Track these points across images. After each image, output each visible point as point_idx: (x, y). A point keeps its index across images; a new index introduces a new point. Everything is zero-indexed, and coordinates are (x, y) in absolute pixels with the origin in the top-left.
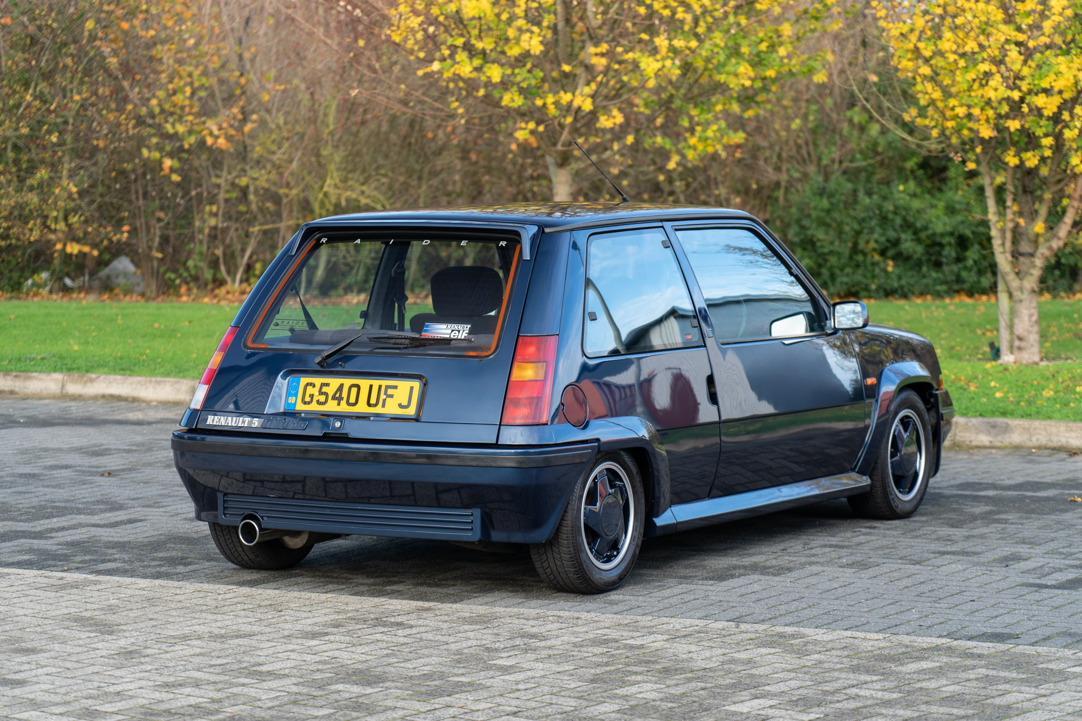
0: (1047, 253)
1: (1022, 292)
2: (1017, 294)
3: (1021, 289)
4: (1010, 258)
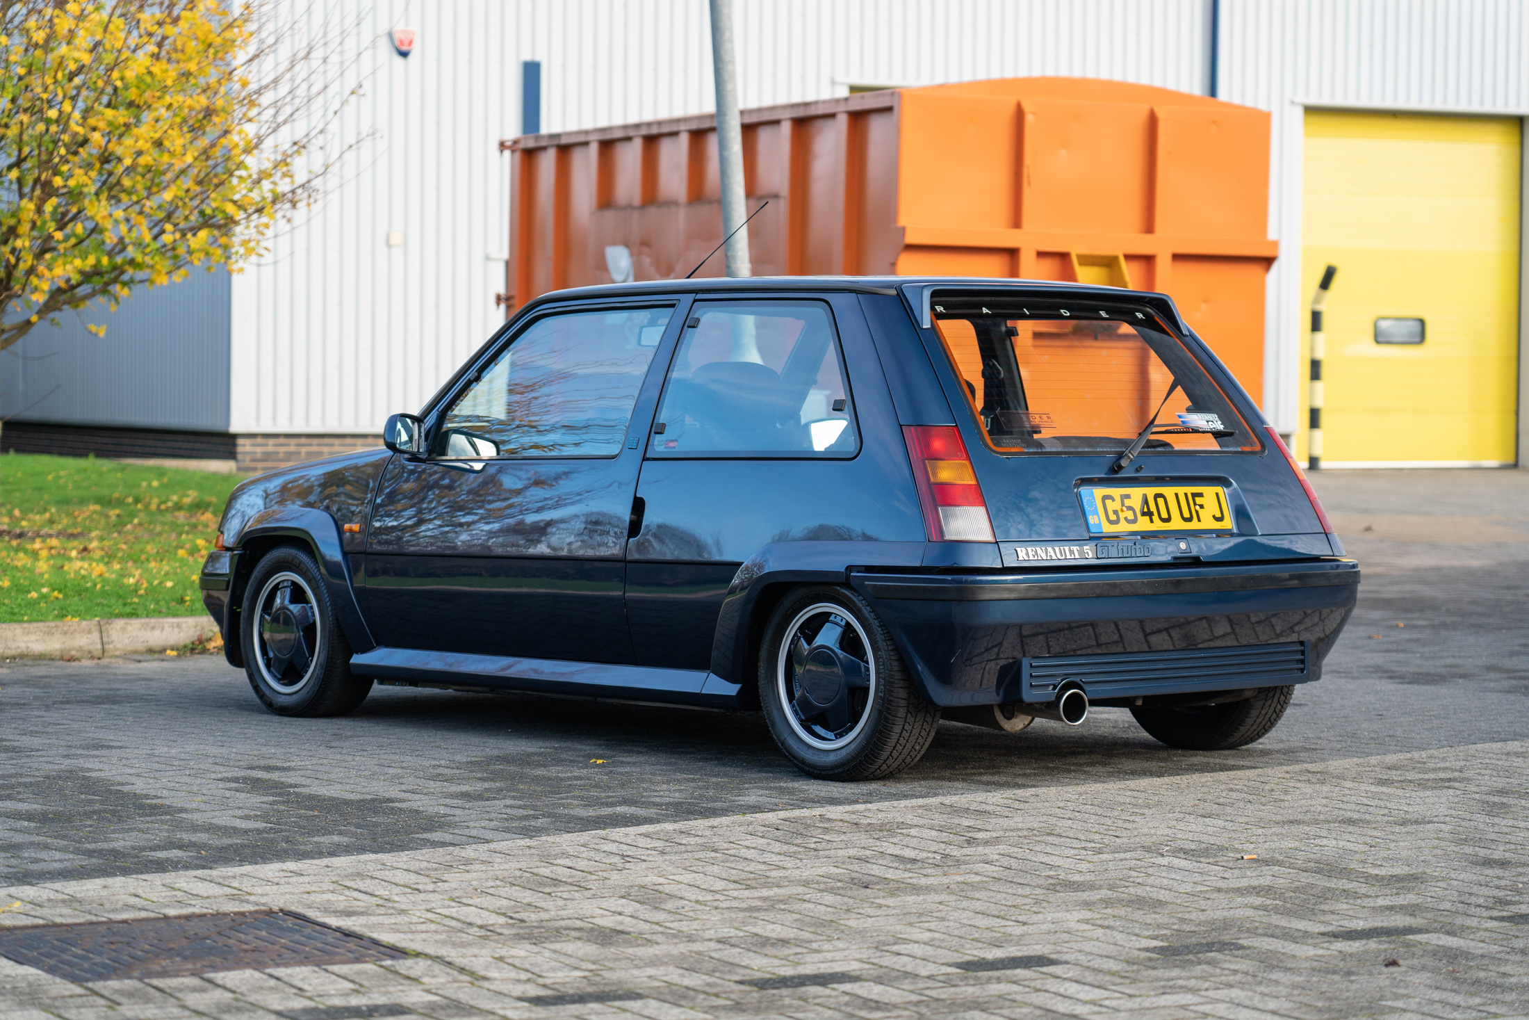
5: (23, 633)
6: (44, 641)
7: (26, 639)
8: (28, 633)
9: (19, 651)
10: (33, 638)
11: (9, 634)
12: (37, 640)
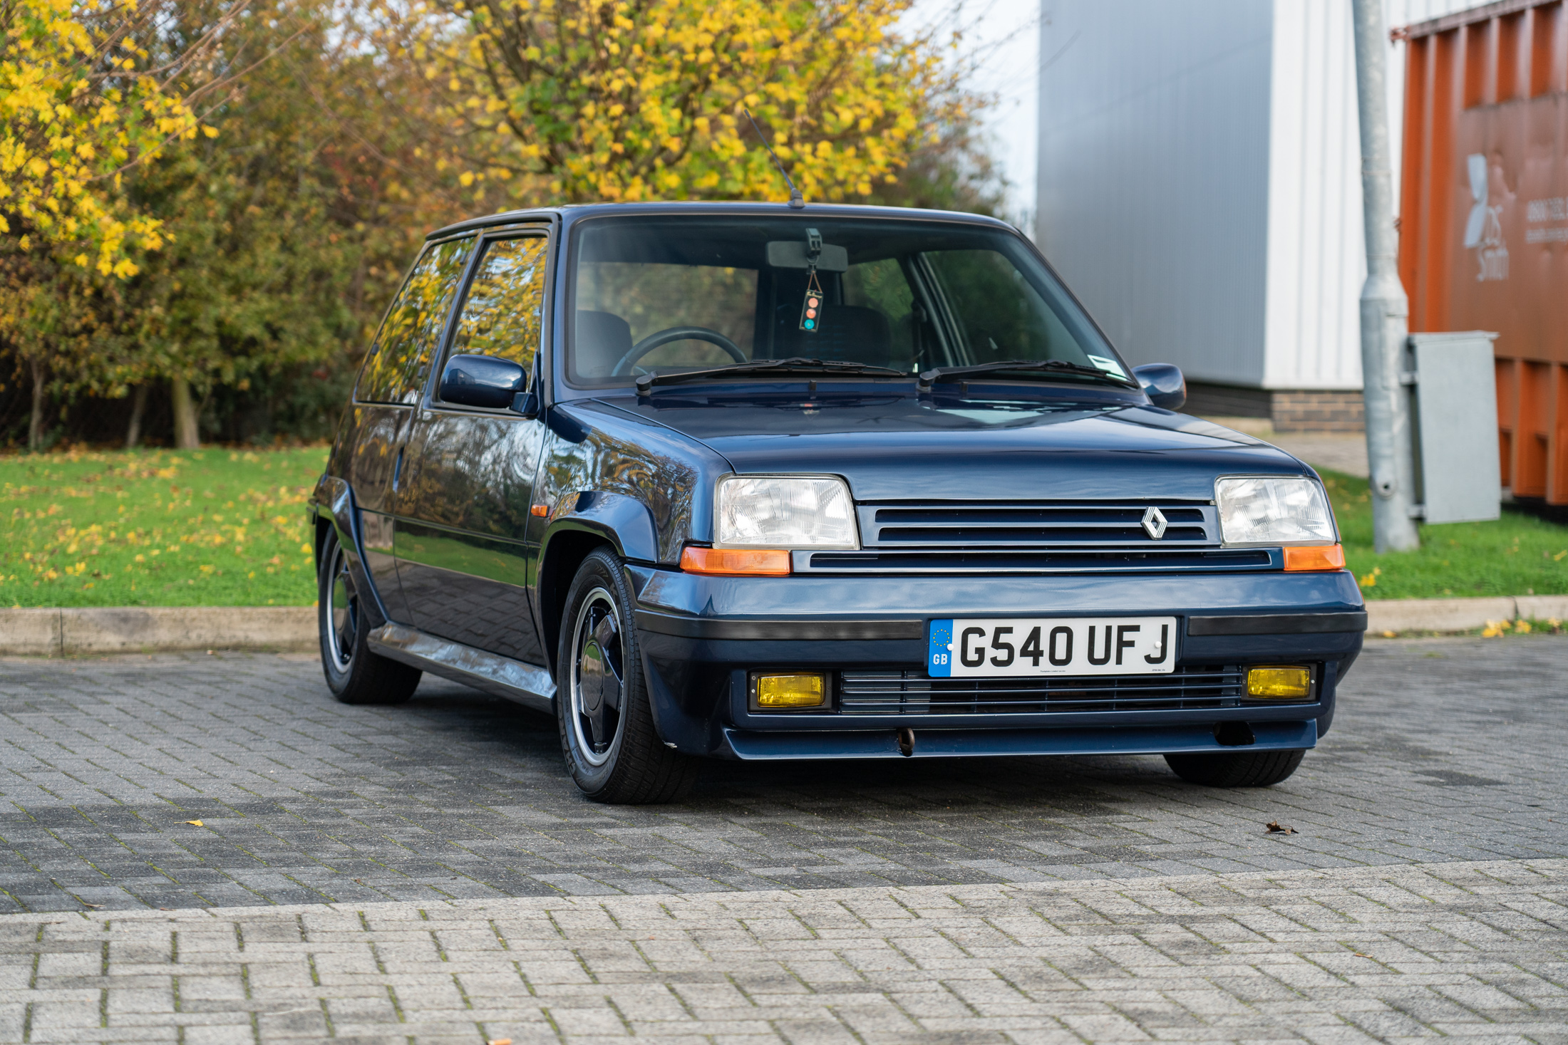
5: (243, 620)
6: (270, 630)
7: (245, 626)
8: (250, 619)
9: (234, 641)
10: (255, 625)
11: (224, 621)
12: (260, 629)
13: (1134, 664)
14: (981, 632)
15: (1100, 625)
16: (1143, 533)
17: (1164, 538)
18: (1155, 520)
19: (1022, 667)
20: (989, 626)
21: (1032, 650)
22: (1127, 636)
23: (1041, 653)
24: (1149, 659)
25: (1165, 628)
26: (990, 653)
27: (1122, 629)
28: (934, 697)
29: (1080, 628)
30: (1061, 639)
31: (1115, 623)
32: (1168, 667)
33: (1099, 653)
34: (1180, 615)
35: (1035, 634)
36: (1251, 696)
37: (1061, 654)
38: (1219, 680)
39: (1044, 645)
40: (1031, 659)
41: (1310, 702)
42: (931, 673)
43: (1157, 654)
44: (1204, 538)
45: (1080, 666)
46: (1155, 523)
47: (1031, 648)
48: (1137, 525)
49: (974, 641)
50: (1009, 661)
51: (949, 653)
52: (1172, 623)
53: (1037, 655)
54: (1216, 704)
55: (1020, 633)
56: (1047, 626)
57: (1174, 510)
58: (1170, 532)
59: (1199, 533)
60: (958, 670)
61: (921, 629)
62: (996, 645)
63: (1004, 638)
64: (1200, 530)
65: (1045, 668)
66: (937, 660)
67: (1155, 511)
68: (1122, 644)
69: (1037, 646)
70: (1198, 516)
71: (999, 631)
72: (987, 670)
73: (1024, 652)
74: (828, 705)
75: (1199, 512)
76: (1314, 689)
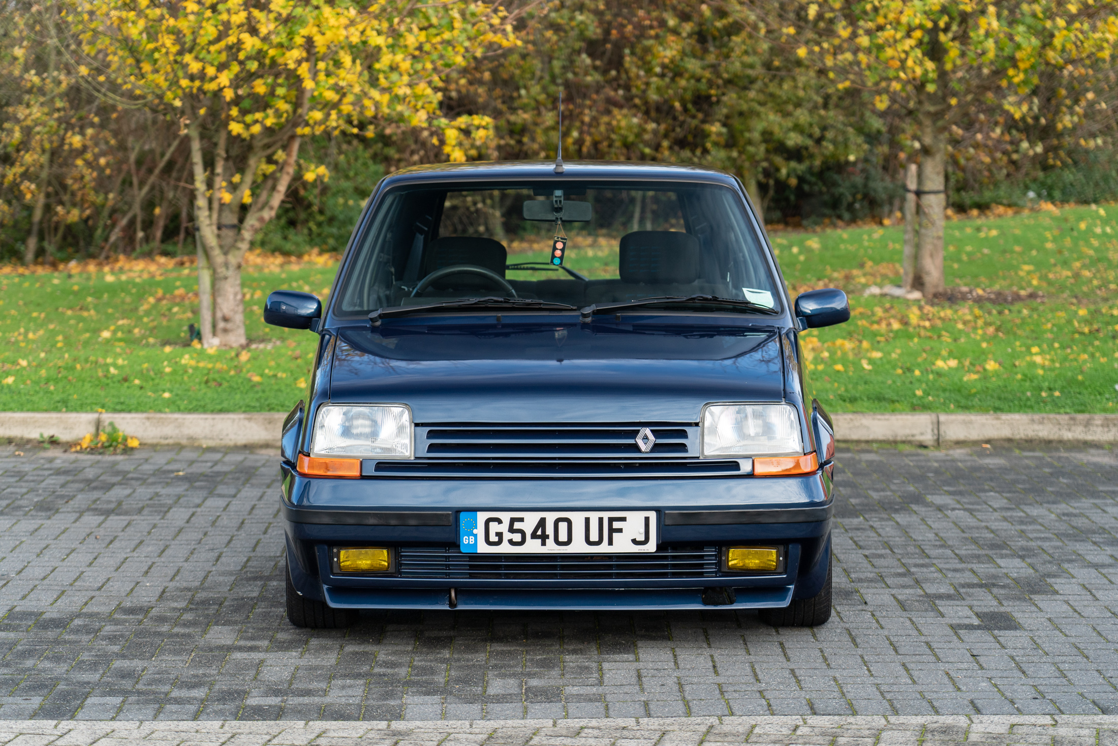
0: (257, 225)
1: (227, 268)
2: (222, 271)
3: (226, 265)
4: (216, 231)
13: (622, 545)
14: (499, 521)
15: (594, 517)
16: (635, 448)
17: (652, 451)
18: (646, 438)
19: (533, 547)
20: (506, 517)
21: (540, 533)
22: (616, 525)
23: (548, 537)
24: (635, 542)
25: (647, 520)
26: (507, 536)
27: (611, 520)
28: (472, 567)
29: (578, 519)
30: (563, 526)
31: (606, 515)
32: (651, 547)
33: (594, 537)
34: (658, 510)
35: (542, 523)
36: (729, 568)
37: (563, 537)
38: (701, 557)
39: (550, 531)
40: (539, 541)
41: (780, 574)
42: (463, 550)
43: (641, 538)
44: (686, 451)
45: (579, 546)
46: (645, 441)
47: (539, 533)
48: (631, 441)
49: (494, 527)
50: (522, 542)
51: (475, 536)
52: (653, 515)
53: (544, 538)
54: (701, 574)
55: (530, 521)
56: (551, 517)
57: (662, 429)
58: (656, 447)
59: (683, 447)
60: (483, 548)
61: (452, 519)
62: (512, 530)
63: (517, 525)
64: (684, 445)
65: (551, 548)
66: (466, 540)
67: (647, 431)
68: (612, 531)
69: (544, 531)
70: (684, 434)
71: (513, 521)
72: (505, 548)
73: (534, 536)
74: (392, 570)
75: (685, 431)
76: (782, 564)
